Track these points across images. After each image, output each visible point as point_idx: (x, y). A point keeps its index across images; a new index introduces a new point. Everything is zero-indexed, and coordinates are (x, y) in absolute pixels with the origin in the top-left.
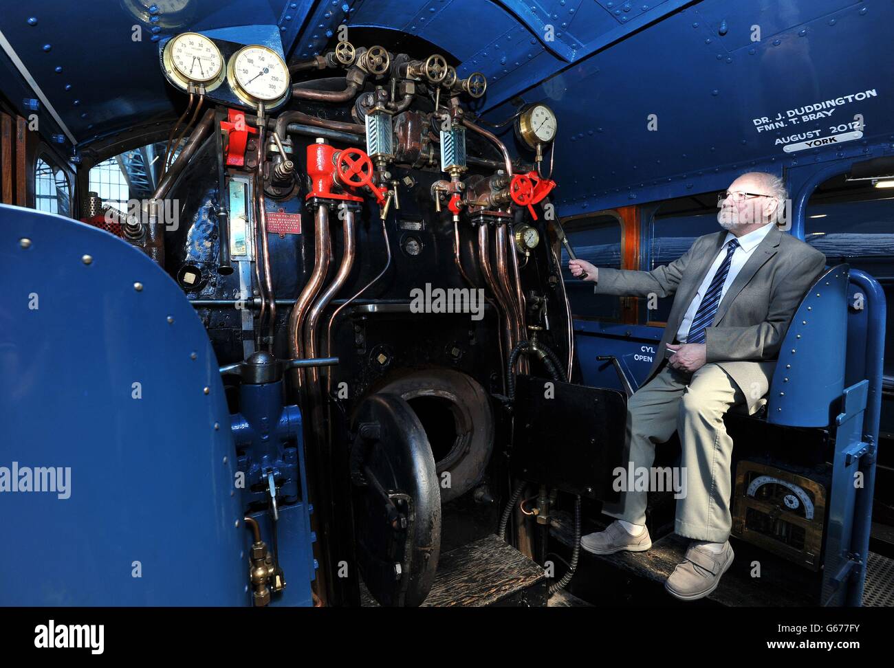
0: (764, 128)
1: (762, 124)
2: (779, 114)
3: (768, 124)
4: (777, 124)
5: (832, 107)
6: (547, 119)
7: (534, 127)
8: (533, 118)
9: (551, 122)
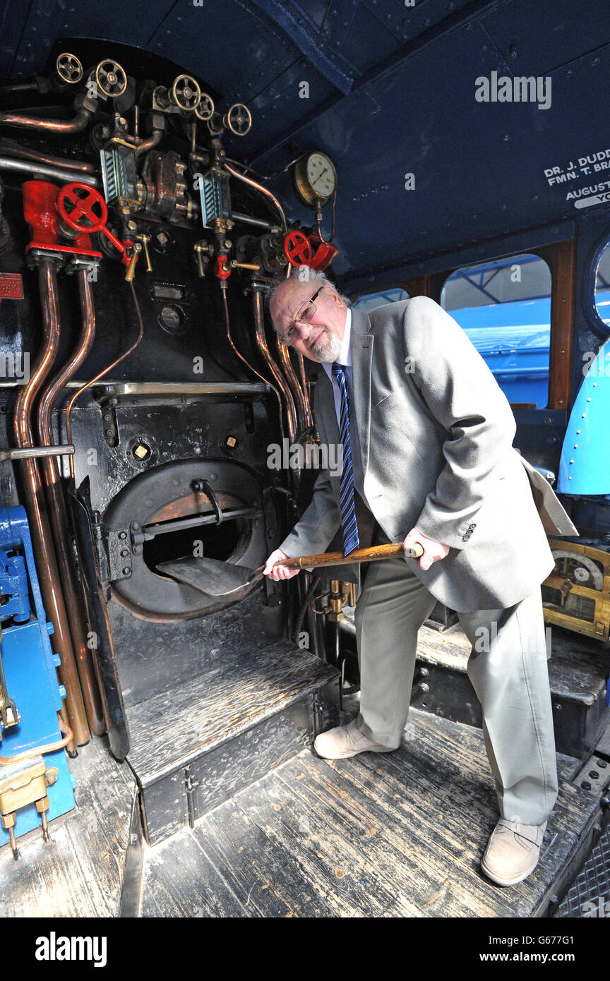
0: (556, 180)
1: (554, 176)
2: (571, 163)
3: (559, 175)
4: (569, 175)
6: (325, 170)
7: (311, 179)
8: (310, 168)
9: (330, 174)
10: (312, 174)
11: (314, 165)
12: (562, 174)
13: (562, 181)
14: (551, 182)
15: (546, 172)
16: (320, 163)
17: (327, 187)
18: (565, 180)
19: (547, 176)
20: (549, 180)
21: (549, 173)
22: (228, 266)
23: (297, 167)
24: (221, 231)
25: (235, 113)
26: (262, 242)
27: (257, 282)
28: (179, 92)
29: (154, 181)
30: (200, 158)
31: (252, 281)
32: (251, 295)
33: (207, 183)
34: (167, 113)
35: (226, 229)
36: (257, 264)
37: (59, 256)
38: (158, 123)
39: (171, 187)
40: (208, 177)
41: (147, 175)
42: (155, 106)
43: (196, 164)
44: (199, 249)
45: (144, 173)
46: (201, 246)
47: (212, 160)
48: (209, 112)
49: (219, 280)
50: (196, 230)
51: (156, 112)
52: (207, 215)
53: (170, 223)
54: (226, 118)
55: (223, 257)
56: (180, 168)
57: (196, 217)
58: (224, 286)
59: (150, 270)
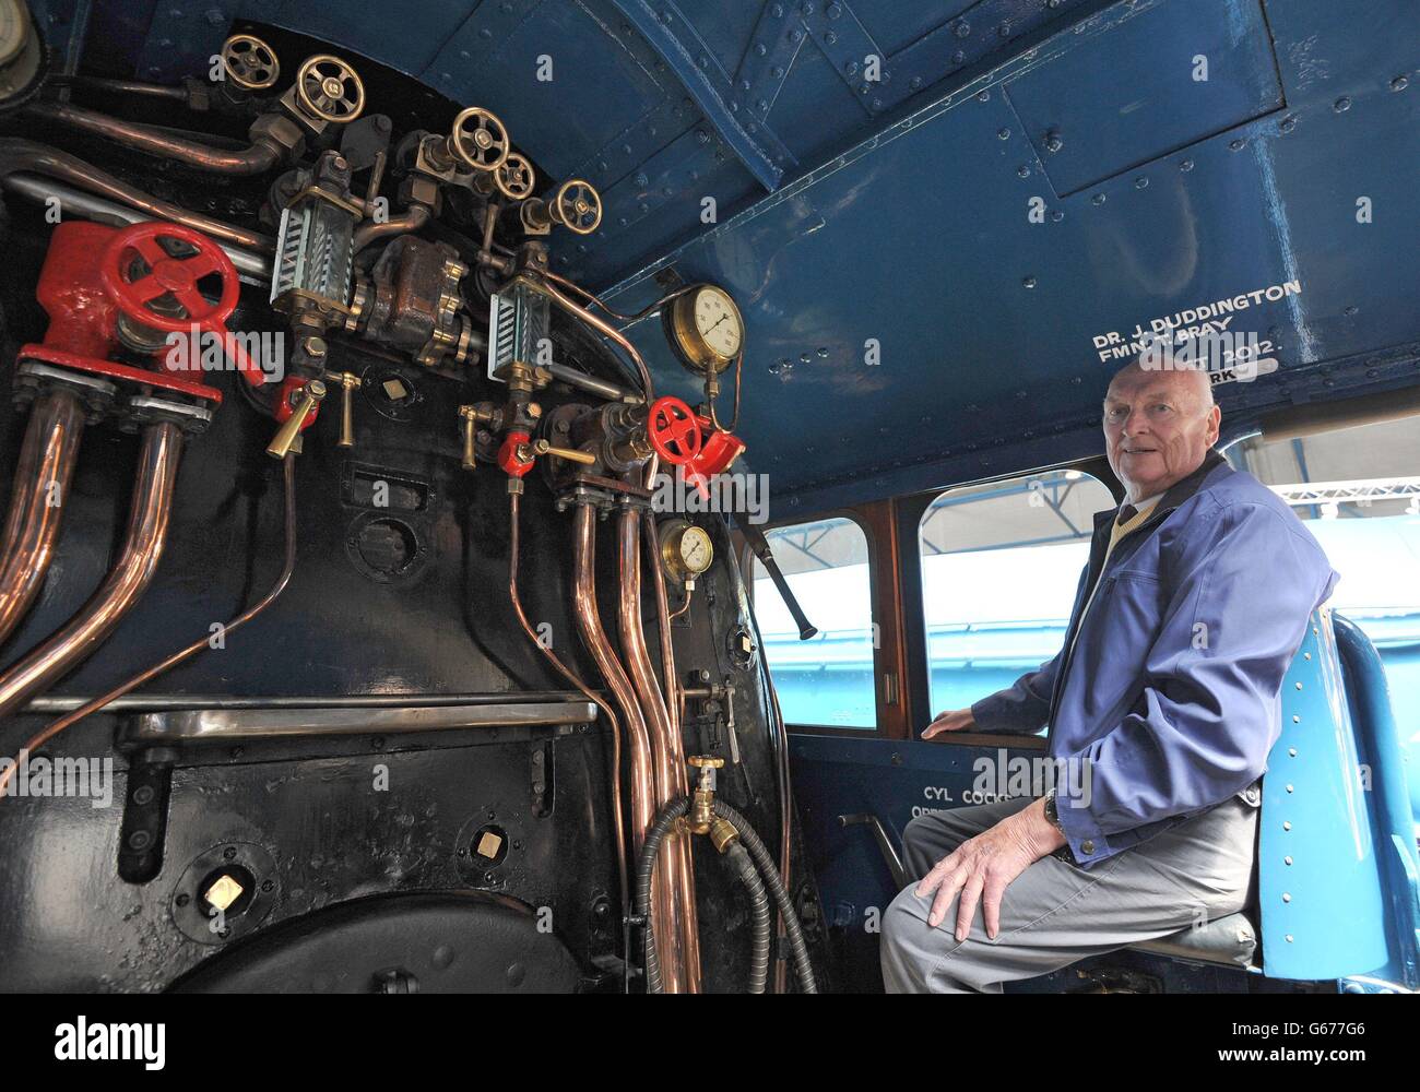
0: (1112, 354)
1: (1109, 346)
2: (1138, 327)
3: (1119, 346)
4: (1133, 345)
5: (1227, 313)
6: (725, 317)
7: (702, 326)
8: (700, 309)
9: (733, 324)
10: (703, 319)
11: (707, 306)
12: (1123, 344)
13: (1122, 355)
14: (1103, 356)
15: (1096, 340)
16: (717, 305)
17: (728, 342)
18: (1128, 354)
19: (1098, 346)
20: (1101, 354)
21: (1101, 342)
22: (528, 451)
23: (677, 302)
24: (522, 386)
25: (571, 194)
26: (605, 415)
27: (587, 485)
28: (466, 135)
29: (396, 282)
30: (497, 262)
31: (577, 485)
32: (573, 512)
33: (506, 304)
34: (445, 182)
35: (534, 386)
36: (591, 453)
38: (424, 194)
39: (430, 297)
40: (510, 295)
41: (384, 273)
42: (420, 164)
43: (491, 274)
44: (472, 414)
45: (378, 269)
46: (476, 410)
47: (521, 268)
48: (523, 186)
49: (506, 476)
50: (474, 382)
51: (421, 175)
52: (499, 358)
53: (422, 367)
54: (555, 204)
55: (523, 435)
56: (455, 270)
57: (476, 359)
58: (516, 488)
59: (346, 442)
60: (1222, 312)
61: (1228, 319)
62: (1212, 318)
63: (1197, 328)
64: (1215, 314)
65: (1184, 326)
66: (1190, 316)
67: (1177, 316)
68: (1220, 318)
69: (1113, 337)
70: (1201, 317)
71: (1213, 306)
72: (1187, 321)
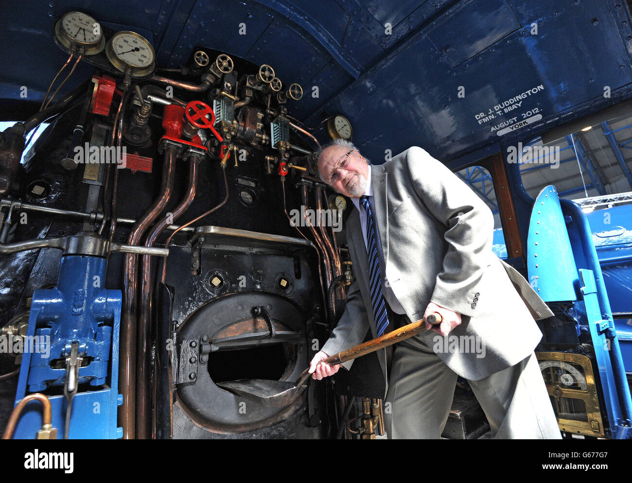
0: (483, 121)
1: (481, 118)
2: (490, 110)
3: (484, 117)
4: (490, 117)
5: (520, 100)
6: (345, 125)
7: (338, 129)
8: (336, 123)
9: (348, 128)
10: (338, 126)
11: (339, 122)
12: (486, 117)
13: (486, 121)
15: (476, 116)
16: (342, 121)
17: (347, 134)
18: (488, 120)
19: (477, 119)
20: (479, 121)
21: (478, 117)
22: (286, 166)
23: (328, 122)
24: (283, 149)
25: (293, 88)
26: (308, 157)
27: (304, 178)
28: (263, 73)
29: (244, 120)
30: (271, 112)
31: (301, 178)
32: (301, 187)
33: (275, 125)
34: (255, 89)
35: (286, 148)
36: (304, 167)
37: (180, 146)
38: (249, 94)
39: (254, 123)
40: (277, 123)
41: (240, 118)
42: (248, 84)
43: (270, 116)
44: (268, 158)
45: (238, 117)
46: (270, 157)
47: (279, 113)
48: (279, 87)
49: (280, 176)
50: (267, 148)
51: (248, 88)
52: (275, 142)
53: (252, 146)
54: (289, 92)
55: (283, 163)
56: (260, 115)
57: (268, 143)
58: (283, 180)
59: (236, 165)
60: (518, 100)
61: (521, 102)
62: (515, 103)
63: (511, 107)
64: (516, 101)
65: (506, 107)
66: (507, 103)
67: (503, 104)
68: (518, 102)
69: (482, 115)
70: (511, 103)
71: (514, 98)
72: (507, 105)
